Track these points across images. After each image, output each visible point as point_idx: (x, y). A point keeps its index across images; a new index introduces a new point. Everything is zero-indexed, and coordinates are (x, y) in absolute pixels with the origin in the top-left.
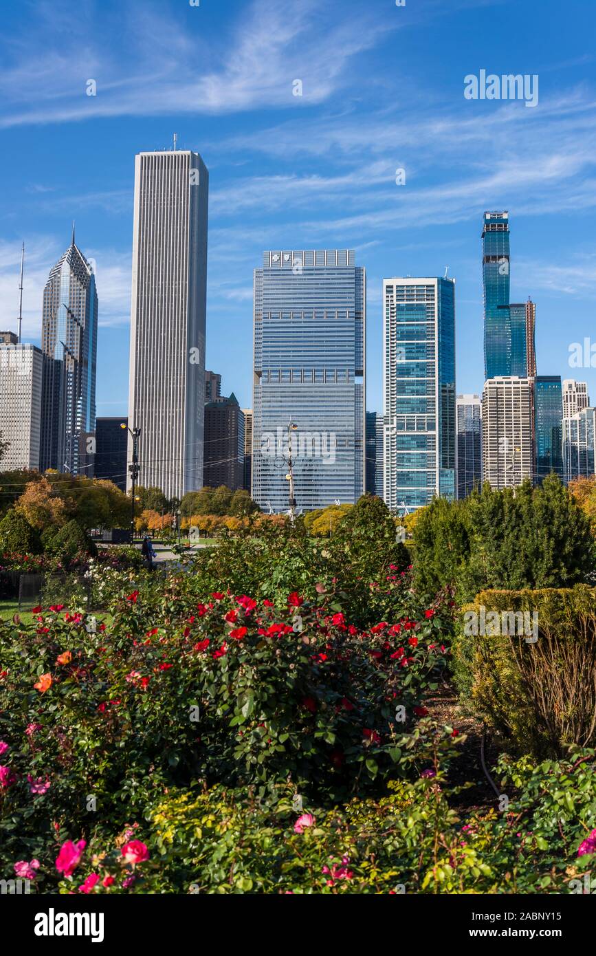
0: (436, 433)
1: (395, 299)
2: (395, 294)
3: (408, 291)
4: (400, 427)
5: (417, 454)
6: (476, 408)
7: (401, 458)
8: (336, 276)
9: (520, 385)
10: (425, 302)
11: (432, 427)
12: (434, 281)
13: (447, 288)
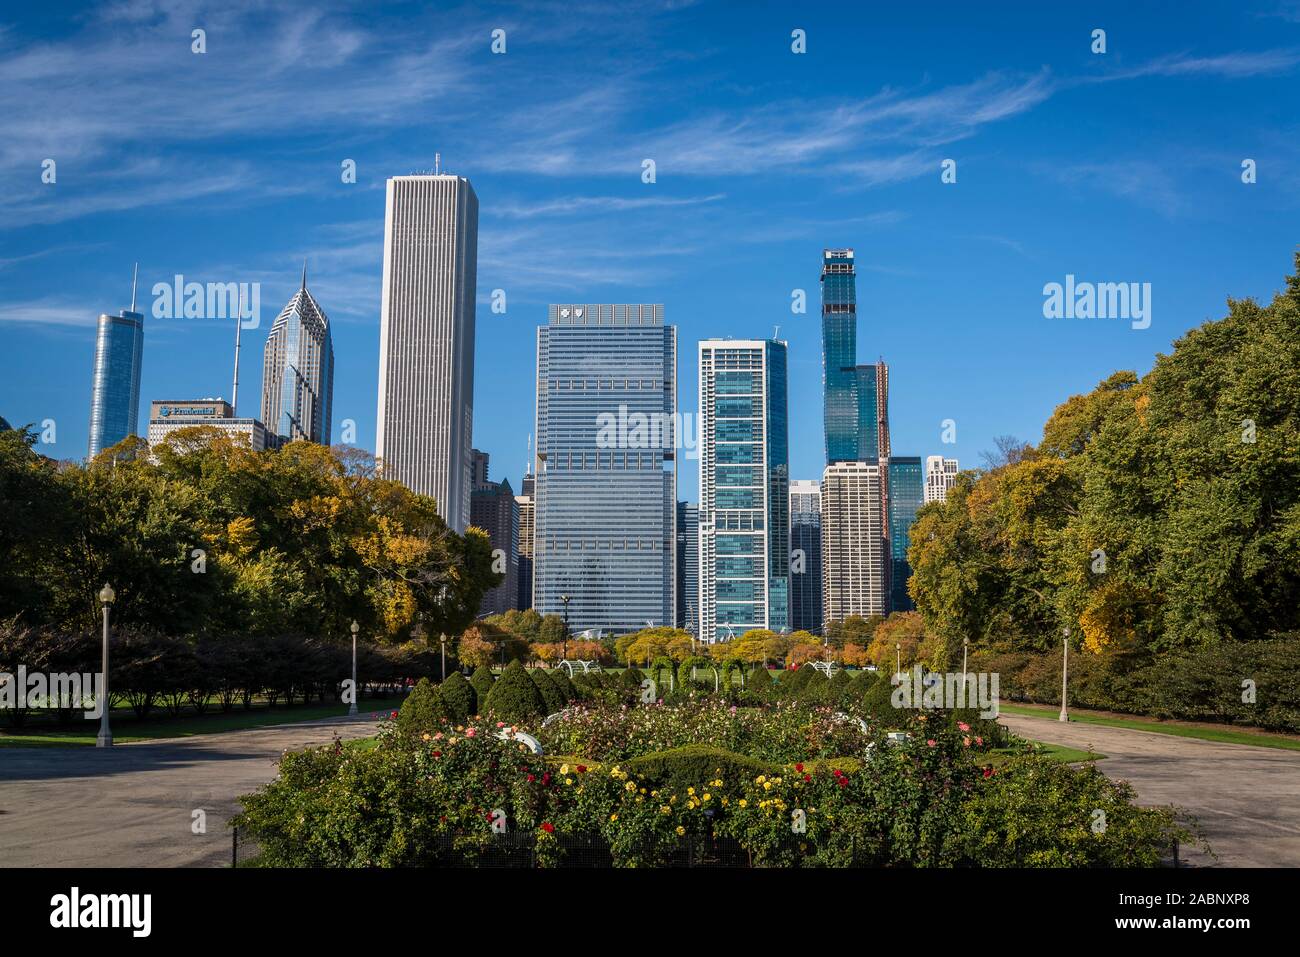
0: (765, 532)
1: (713, 365)
2: (713, 360)
3: (729, 356)
4: (719, 525)
5: (741, 559)
6: (814, 498)
7: (721, 566)
8: (641, 337)
9: (868, 474)
10: (751, 370)
11: (759, 525)
12: (761, 345)
13: (777, 354)
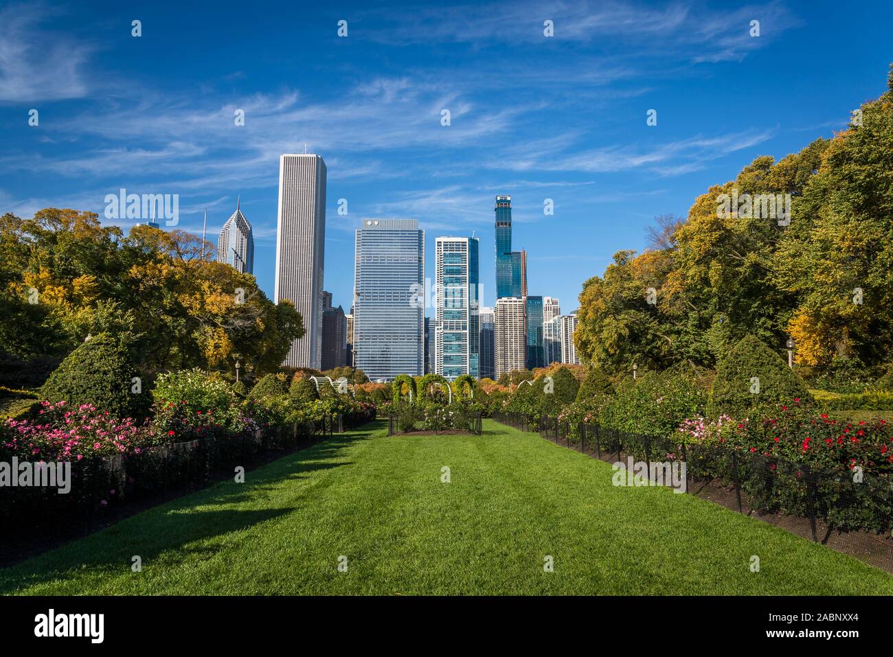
0: (467, 331)
1: (442, 250)
2: (442, 247)
3: (450, 245)
4: (445, 328)
5: (455, 345)
6: (491, 316)
7: (446, 348)
8: (407, 235)
9: (517, 303)
10: (461, 252)
11: (464, 328)
12: (466, 240)
13: (474, 245)
